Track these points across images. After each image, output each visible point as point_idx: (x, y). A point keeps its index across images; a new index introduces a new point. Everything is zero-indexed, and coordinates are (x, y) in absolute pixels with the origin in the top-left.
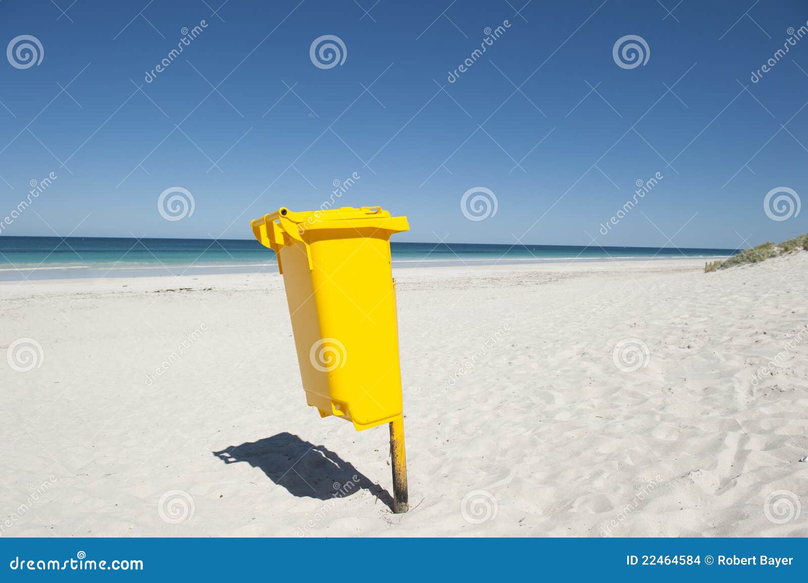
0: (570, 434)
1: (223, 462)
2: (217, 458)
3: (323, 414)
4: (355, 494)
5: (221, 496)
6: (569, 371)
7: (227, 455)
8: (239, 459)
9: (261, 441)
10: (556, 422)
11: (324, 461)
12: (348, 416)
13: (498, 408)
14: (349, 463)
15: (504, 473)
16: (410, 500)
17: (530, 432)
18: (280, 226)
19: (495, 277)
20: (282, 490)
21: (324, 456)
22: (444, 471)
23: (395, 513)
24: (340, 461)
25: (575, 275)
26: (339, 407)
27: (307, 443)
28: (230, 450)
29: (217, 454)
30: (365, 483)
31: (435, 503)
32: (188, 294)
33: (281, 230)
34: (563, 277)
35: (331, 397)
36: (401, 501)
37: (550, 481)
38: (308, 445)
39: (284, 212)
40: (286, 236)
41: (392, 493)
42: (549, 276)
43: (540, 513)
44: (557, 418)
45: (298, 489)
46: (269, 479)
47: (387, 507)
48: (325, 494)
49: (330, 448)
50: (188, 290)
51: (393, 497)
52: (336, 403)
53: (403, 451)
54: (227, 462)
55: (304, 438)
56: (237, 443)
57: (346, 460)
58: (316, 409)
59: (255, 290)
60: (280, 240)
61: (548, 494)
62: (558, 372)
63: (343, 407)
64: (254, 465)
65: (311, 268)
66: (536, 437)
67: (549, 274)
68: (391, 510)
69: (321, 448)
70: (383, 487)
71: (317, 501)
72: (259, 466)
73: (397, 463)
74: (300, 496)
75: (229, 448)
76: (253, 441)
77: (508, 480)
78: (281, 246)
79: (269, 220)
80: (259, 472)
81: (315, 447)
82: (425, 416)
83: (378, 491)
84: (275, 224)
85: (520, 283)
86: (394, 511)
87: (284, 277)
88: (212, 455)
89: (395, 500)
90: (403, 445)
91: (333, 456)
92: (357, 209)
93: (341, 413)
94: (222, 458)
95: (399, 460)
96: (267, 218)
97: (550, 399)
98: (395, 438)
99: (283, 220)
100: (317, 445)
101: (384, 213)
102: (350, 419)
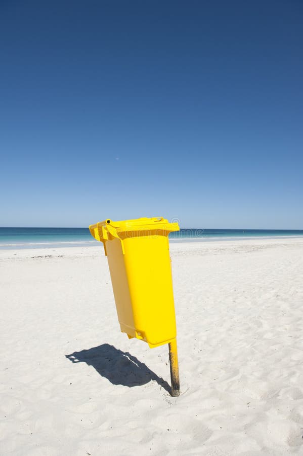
0: (273, 347)
1: (71, 361)
2: (68, 360)
3: (130, 337)
4: (148, 384)
5: (71, 384)
6: (269, 307)
7: (73, 357)
8: (81, 360)
9: (92, 349)
10: (265, 339)
11: (129, 362)
12: (145, 339)
13: (230, 330)
14: (144, 364)
15: (236, 372)
16: (181, 388)
17: (249, 346)
18: (106, 229)
19: (221, 248)
20: (105, 380)
21: (129, 359)
22: (200, 370)
23: (172, 396)
24: (139, 363)
25: (268, 246)
26: (140, 334)
27: (119, 350)
28: (75, 354)
29: (68, 357)
30: (154, 377)
31: (196, 391)
32: (50, 259)
33: (106, 231)
34: (261, 248)
35: (135, 328)
36: (175, 389)
37: (264, 377)
38: (119, 352)
39: (109, 222)
40: (109, 234)
41: (170, 384)
42: (252, 248)
43: (259, 398)
44: (265, 337)
45: (115, 380)
46: (98, 373)
47: (167, 393)
48: (131, 384)
49: (132, 354)
50: (50, 256)
51: (171, 386)
52: (138, 332)
53: (176, 359)
54: (74, 362)
55: (117, 348)
56: (79, 350)
57: (142, 362)
58: (126, 334)
59: (87, 257)
60: (106, 237)
61: (263, 386)
62: (264, 307)
63: (142, 335)
64: (89, 364)
65: (124, 253)
66: (253, 349)
67: (253, 246)
68: (169, 394)
69: (127, 354)
70: (164, 379)
71: (126, 387)
72: (92, 365)
73: (173, 367)
74: (116, 384)
75: (74, 353)
76: (88, 348)
77: (239, 377)
78: (107, 240)
79: (100, 225)
80: (92, 368)
81: (124, 354)
82: (186, 334)
83: (161, 382)
84: (103, 227)
85: (236, 252)
86: (172, 395)
87: (108, 257)
88: (65, 357)
89: (172, 388)
90: (176, 355)
91: (134, 359)
92: (150, 219)
93: (141, 338)
94: (71, 359)
95: (174, 365)
96: (99, 224)
97: (260, 325)
98: (172, 351)
99: (108, 226)
100: (125, 352)
101: (165, 221)
102: (146, 341)
